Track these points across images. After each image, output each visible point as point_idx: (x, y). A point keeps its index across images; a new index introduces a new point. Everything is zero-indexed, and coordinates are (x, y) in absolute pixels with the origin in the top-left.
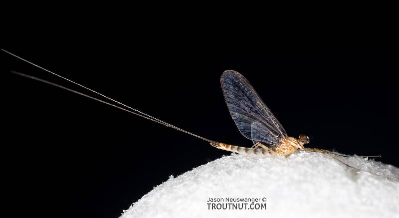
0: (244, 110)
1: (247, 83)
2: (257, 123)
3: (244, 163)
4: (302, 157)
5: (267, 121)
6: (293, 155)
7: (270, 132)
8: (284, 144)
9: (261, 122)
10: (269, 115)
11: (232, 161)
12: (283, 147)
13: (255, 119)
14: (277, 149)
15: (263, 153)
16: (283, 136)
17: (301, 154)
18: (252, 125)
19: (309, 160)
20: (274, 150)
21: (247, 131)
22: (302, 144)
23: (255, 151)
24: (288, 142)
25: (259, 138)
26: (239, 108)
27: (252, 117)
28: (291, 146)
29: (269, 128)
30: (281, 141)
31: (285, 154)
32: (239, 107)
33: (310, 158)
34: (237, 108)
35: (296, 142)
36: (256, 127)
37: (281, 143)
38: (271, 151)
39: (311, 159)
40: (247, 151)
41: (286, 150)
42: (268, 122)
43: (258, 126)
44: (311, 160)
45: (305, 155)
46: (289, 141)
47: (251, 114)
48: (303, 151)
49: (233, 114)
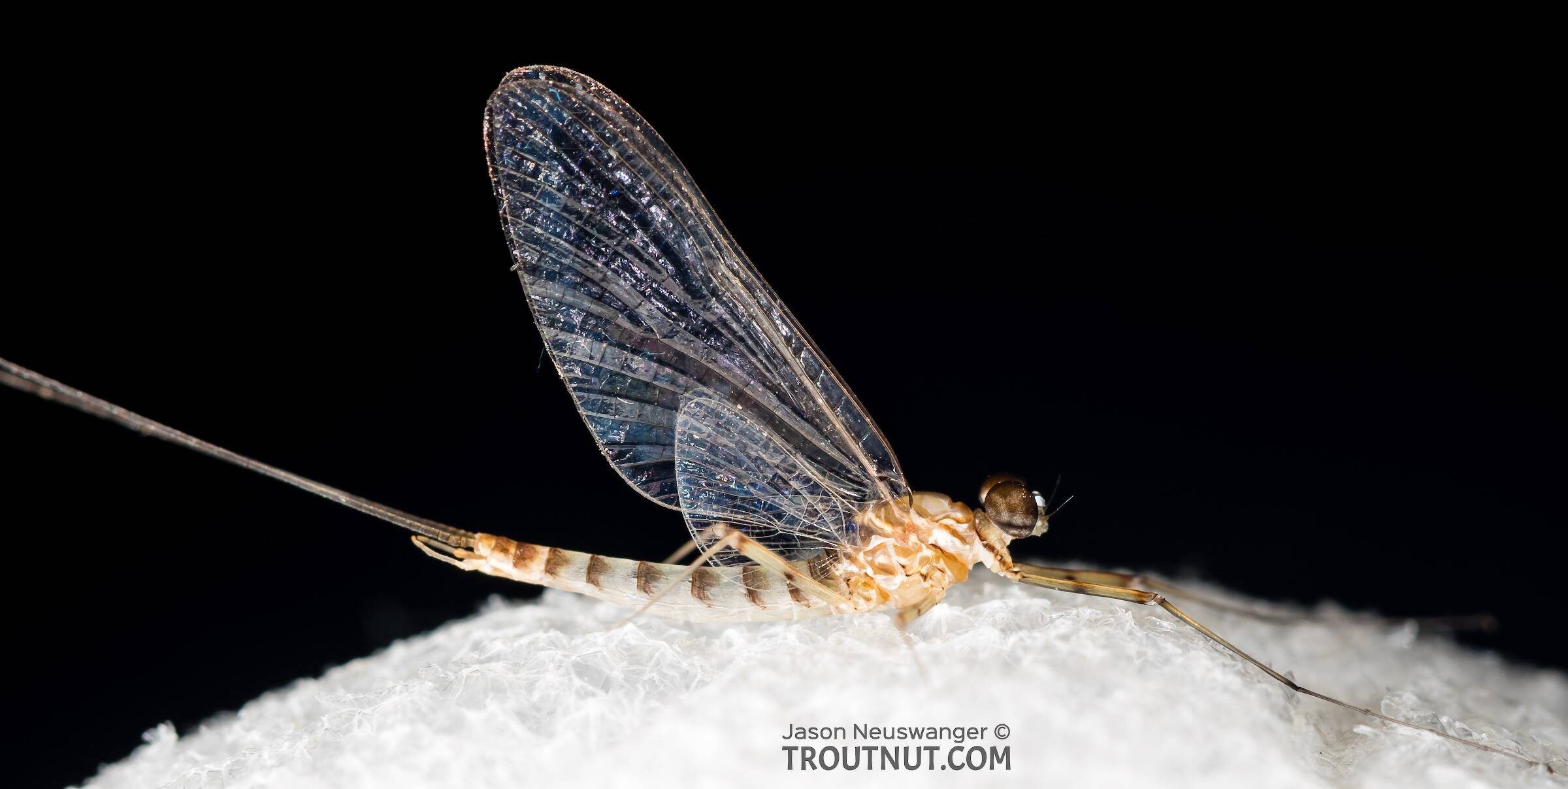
0: (634, 319)
1: (653, 150)
2: (715, 401)
3: (633, 655)
4: (1006, 630)
5: (774, 389)
6: (941, 612)
7: (800, 461)
8: (890, 542)
9: (738, 396)
10: (788, 353)
11: (553, 644)
12: (881, 559)
13: (705, 377)
14: (842, 568)
15: (752, 595)
16: (882, 488)
17: (996, 604)
18: (680, 418)
19: (1047, 647)
20: (822, 575)
21: (651, 455)
22: (1001, 538)
23: (701, 583)
24: (914, 529)
25: (726, 499)
26: (596, 308)
27: (680, 363)
28: (928, 553)
29: (790, 435)
30: (869, 517)
31: (892, 604)
32: (599, 299)
33: (1053, 633)
34: (587, 304)
35: (962, 528)
36: (707, 428)
37: (869, 532)
38: (805, 582)
39: (1065, 638)
40: (646, 580)
41: (900, 578)
42: (782, 398)
43: (723, 426)
44: (1061, 646)
45: (1016, 612)
46: (920, 522)
47: (678, 345)
48: (1003, 582)
49: (559, 345)
